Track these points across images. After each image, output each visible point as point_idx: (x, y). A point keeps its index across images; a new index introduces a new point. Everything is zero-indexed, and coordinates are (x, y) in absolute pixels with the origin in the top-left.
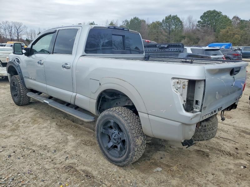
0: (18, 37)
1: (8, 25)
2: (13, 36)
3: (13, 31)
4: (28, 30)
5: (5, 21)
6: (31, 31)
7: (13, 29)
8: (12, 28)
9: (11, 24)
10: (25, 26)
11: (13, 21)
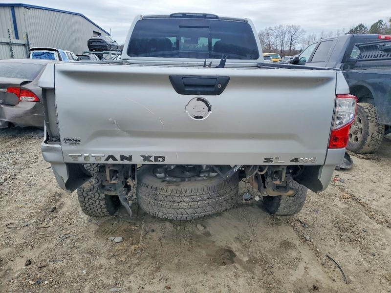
0: (291, 47)
1: (282, 30)
2: (285, 45)
3: (286, 39)
4: (306, 36)
5: (278, 26)
6: (310, 37)
7: (286, 36)
8: (285, 34)
9: (285, 28)
10: (303, 30)
11: (289, 25)
